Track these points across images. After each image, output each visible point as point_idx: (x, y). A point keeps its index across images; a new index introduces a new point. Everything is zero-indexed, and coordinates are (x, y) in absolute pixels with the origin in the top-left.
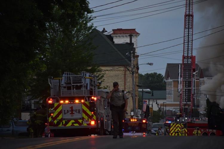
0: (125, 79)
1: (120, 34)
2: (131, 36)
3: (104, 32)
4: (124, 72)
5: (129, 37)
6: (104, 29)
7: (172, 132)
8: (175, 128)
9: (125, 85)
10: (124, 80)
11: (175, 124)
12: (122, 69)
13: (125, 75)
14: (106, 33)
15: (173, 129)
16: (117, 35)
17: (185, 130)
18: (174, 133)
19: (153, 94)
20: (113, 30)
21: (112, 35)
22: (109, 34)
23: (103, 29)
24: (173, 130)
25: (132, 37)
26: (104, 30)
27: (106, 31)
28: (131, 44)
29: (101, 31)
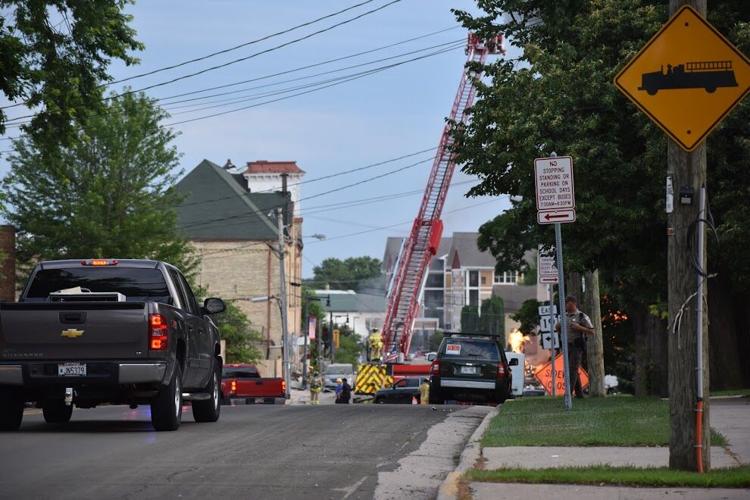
0: (269, 268)
1: (264, 172)
2: (284, 176)
3: (228, 168)
4: (267, 253)
5: (281, 179)
6: (229, 161)
7: (360, 384)
8: (367, 376)
9: (269, 282)
10: (267, 271)
11: (367, 367)
12: (263, 246)
13: (269, 260)
14: (232, 171)
15: (363, 378)
16: (256, 175)
17: (388, 380)
18: (365, 386)
19: (328, 302)
20: (249, 164)
21: (245, 175)
22: (239, 173)
23: (226, 162)
24: (363, 380)
25: (288, 179)
26: (229, 165)
27: (234, 167)
28: (284, 194)
29: (222, 165)
